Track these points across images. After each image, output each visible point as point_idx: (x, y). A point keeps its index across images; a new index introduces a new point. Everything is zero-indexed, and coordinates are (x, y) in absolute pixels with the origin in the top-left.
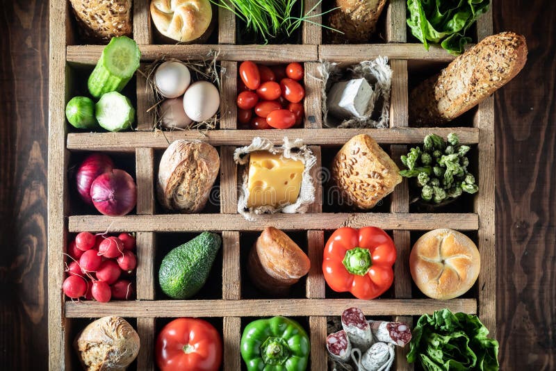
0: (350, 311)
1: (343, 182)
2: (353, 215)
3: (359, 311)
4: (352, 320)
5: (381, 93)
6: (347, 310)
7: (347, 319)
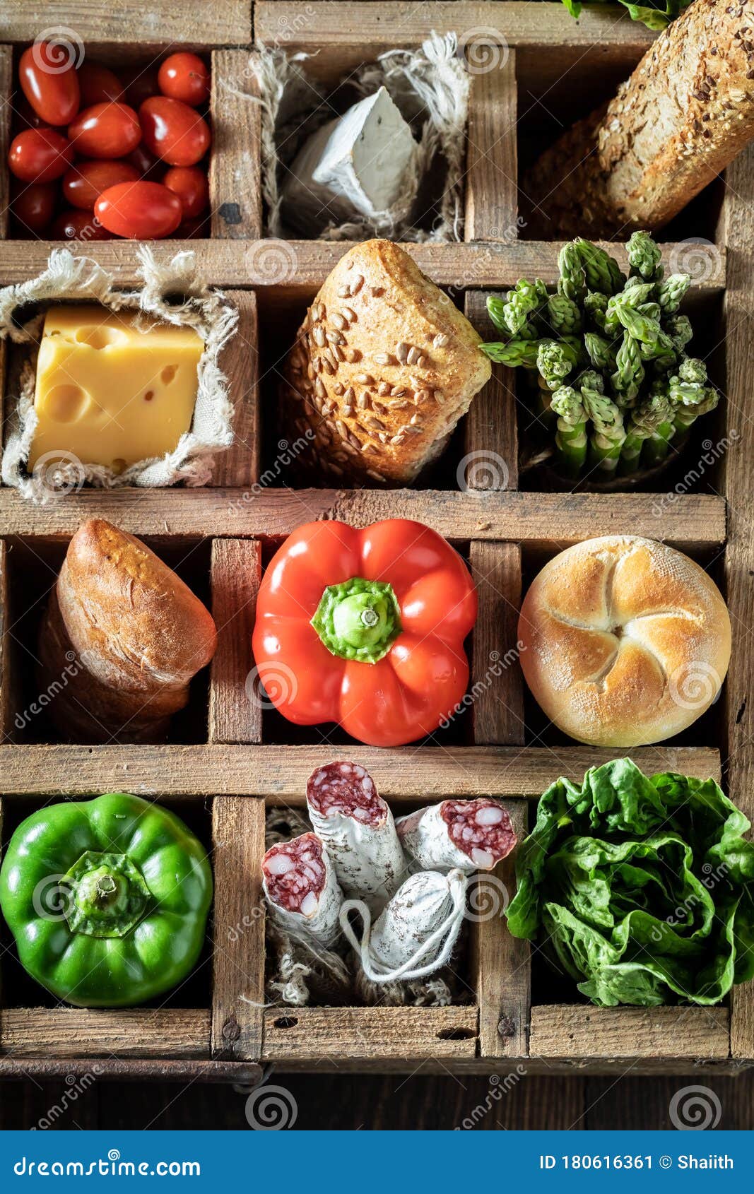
0: (332, 772)
1: (320, 393)
2: (350, 496)
3: (360, 773)
4: (338, 797)
5: (440, 148)
6: (325, 769)
7: (324, 794)
